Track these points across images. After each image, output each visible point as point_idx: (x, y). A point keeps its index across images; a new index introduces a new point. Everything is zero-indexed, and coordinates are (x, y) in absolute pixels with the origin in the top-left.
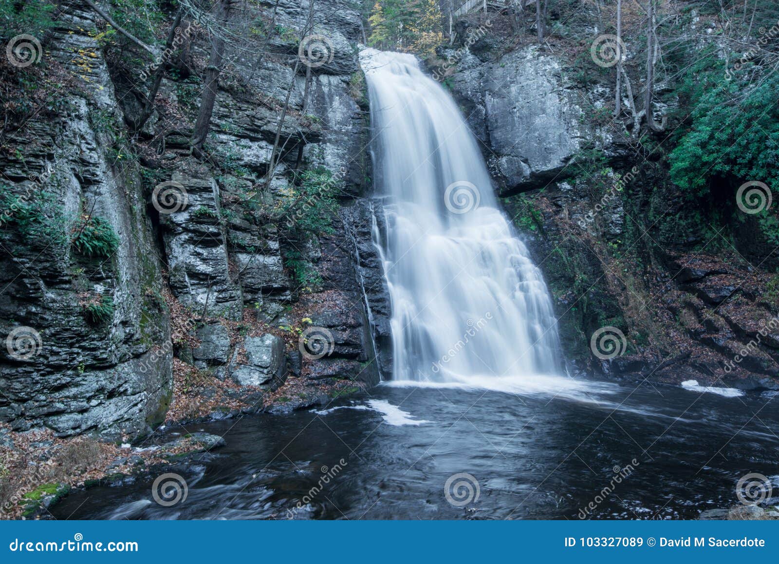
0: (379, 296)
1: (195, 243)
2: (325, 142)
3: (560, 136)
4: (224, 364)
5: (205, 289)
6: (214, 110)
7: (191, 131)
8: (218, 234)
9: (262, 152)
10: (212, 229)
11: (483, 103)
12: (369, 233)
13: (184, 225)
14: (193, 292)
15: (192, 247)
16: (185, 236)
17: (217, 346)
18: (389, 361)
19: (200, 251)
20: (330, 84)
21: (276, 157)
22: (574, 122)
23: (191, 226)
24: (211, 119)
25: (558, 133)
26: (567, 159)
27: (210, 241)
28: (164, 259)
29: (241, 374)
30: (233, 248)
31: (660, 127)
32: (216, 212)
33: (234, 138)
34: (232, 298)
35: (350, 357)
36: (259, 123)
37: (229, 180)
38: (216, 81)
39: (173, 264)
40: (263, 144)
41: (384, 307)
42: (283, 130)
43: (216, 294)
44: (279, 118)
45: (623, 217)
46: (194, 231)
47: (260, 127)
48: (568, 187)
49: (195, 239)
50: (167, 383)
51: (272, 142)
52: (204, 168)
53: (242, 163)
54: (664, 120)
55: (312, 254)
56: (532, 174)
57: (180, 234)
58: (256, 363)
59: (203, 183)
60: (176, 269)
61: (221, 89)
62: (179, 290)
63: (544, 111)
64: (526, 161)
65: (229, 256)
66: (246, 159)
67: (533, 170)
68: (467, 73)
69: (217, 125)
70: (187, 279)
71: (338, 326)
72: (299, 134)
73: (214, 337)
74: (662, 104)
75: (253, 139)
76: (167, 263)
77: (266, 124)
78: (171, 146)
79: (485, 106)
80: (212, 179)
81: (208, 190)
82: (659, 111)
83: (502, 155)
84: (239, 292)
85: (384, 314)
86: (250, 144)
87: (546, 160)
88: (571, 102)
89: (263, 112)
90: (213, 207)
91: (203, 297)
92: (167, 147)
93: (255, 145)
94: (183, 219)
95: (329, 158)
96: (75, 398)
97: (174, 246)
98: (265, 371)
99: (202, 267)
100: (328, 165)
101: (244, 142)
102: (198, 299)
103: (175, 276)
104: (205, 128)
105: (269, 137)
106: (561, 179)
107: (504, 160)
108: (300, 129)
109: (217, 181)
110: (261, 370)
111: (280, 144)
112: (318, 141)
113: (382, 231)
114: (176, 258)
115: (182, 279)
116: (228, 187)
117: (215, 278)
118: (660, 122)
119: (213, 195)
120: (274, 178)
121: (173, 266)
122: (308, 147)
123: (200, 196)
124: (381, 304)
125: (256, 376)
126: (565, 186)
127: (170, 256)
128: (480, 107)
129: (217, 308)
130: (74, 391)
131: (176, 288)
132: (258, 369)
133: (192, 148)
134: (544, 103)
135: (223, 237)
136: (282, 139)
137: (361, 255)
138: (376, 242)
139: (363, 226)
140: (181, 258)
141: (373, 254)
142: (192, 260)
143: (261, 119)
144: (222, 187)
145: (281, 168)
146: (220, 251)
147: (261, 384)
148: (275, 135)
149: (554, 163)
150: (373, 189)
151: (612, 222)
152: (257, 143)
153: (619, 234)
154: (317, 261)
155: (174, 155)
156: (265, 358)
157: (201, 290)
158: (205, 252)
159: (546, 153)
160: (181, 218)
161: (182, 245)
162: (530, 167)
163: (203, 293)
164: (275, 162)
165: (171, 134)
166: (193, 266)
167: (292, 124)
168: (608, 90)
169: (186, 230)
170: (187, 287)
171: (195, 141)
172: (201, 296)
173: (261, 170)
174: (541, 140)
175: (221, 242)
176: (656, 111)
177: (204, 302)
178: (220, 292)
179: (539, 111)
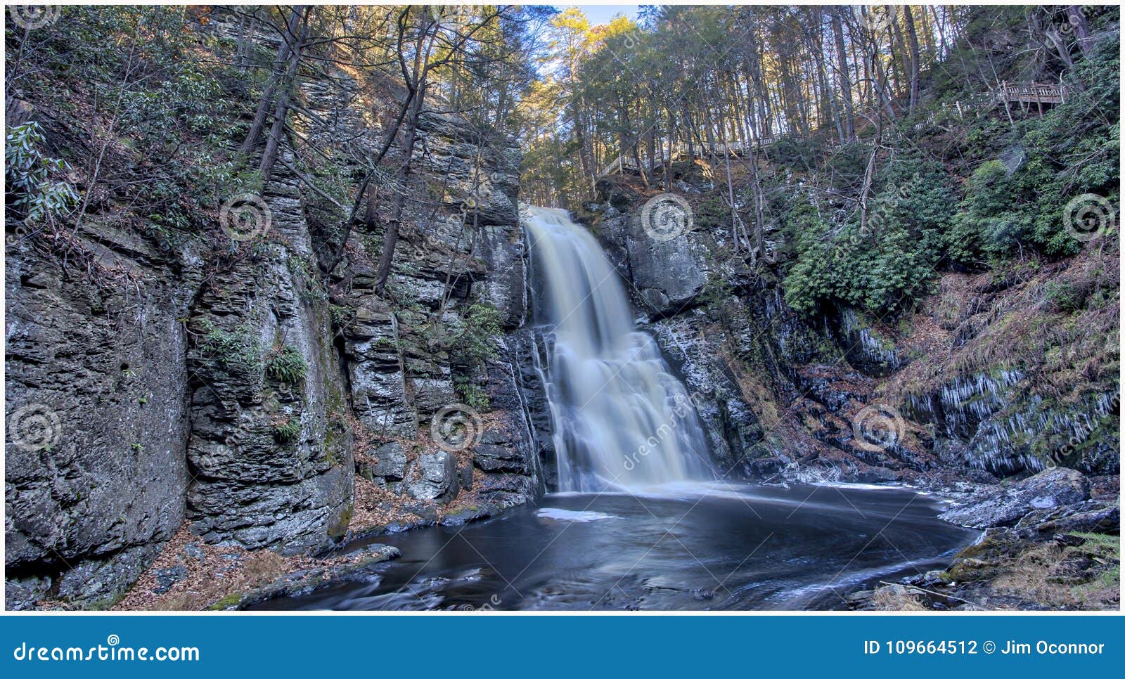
0: (542, 415)
1: (376, 370)
2: (490, 281)
3: (692, 269)
4: (400, 480)
5: (384, 411)
6: (394, 256)
7: (374, 273)
8: (396, 361)
9: (435, 290)
10: (391, 357)
11: (625, 245)
12: (530, 358)
13: (366, 354)
14: (373, 415)
15: (373, 373)
16: (366, 364)
17: (395, 463)
18: (554, 474)
19: (380, 376)
20: (494, 232)
21: (448, 293)
22: (702, 258)
23: (372, 355)
24: (392, 263)
25: (689, 268)
26: (699, 289)
27: (389, 368)
28: (348, 387)
29: (416, 489)
30: (410, 374)
31: (773, 260)
32: (395, 342)
33: (411, 278)
34: (408, 419)
35: (517, 471)
36: (432, 265)
37: (407, 314)
38: (397, 231)
39: (356, 389)
40: (437, 282)
41: (547, 425)
42: (454, 270)
43: (394, 415)
44: (450, 261)
45: (752, 337)
46: (374, 359)
47: (433, 268)
48: (702, 312)
49: (376, 366)
50: (348, 498)
51: (444, 281)
52: (385, 304)
53: (418, 299)
54: (775, 255)
55: (480, 378)
56: (671, 302)
57: (362, 362)
58: (430, 478)
59: (383, 317)
60: (358, 394)
61: (402, 238)
62: (361, 413)
63: (676, 250)
64: (664, 292)
65: (406, 381)
66: (422, 296)
67: (671, 299)
68: (610, 221)
69: (397, 269)
70: (368, 402)
71: (505, 443)
72: (467, 274)
73: (392, 455)
74: (772, 242)
75: (427, 279)
76: (351, 389)
77: (439, 266)
78: (358, 286)
79: (627, 248)
80: (391, 313)
81: (387, 322)
82: (770, 247)
83: (644, 288)
84: (414, 414)
85: (547, 431)
86: (425, 283)
87: (681, 290)
88: (698, 242)
89: (436, 256)
90: (392, 337)
91: (382, 418)
92: (353, 288)
93: (429, 284)
94: (365, 349)
95: (494, 294)
96: (263, 511)
97: (357, 373)
98: (439, 486)
99: (382, 392)
100: (493, 300)
101: (419, 281)
102: (378, 420)
103: (357, 400)
104: (386, 271)
105: (441, 277)
106: (695, 307)
107: (646, 291)
108: (468, 269)
109: (396, 315)
110: (435, 484)
111: (451, 282)
112: (484, 279)
113: (543, 356)
114: (359, 383)
115: (364, 402)
116: (405, 320)
117: (392, 401)
118: (772, 256)
119: (392, 327)
120: (446, 312)
121: (356, 390)
122: (475, 285)
123: (381, 328)
124: (544, 422)
125: (430, 490)
126: (700, 312)
127: (354, 382)
128: (624, 249)
129: (395, 428)
130: (262, 504)
131: (359, 411)
132: (431, 483)
133: (375, 287)
134: (676, 244)
135: (400, 364)
136: (453, 278)
137: (524, 378)
138: (537, 367)
139: (526, 353)
140: (363, 384)
141: (534, 377)
142: (373, 385)
143: (435, 262)
144: (400, 320)
145: (452, 303)
146: (398, 376)
147: (435, 498)
148: (446, 275)
149: (689, 293)
150: (533, 320)
151: (742, 341)
152: (431, 283)
153: (749, 352)
154: (484, 384)
155: (359, 294)
156: (438, 473)
157: (380, 412)
158: (384, 378)
159: (681, 285)
160: (364, 348)
161: (364, 371)
162: (668, 297)
163: (382, 415)
164: (447, 298)
165: (357, 277)
166: (374, 390)
167: (461, 266)
168: (727, 232)
169: (368, 358)
170: (367, 409)
171: (377, 282)
172: (380, 417)
173: (435, 305)
174: (676, 274)
175: (397, 368)
176: (767, 247)
177: (383, 423)
178: (398, 413)
179: (672, 250)
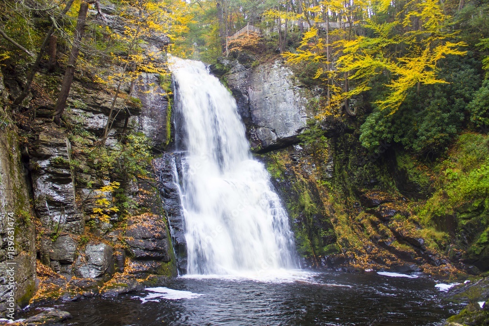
0: (177, 218)
1: (53, 181)
2: (143, 115)
3: (295, 116)
4: (71, 263)
5: (59, 212)
6: (70, 93)
7: (53, 106)
8: (69, 175)
9: (101, 121)
10: (65, 172)
11: (247, 93)
12: (170, 176)
13: (46, 169)
14: (50, 215)
15: (51, 183)
16: (46, 176)
17: (66, 251)
18: (184, 262)
19: (56, 186)
20: (147, 78)
21: (110, 124)
22: (303, 108)
23: (50, 169)
24: (68, 99)
25: (293, 114)
26: (300, 130)
27: (64, 180)
28: (32, 192)
29: (83, 271)
30: (80, 185)
31: (353, 113)
32: (68, 160)
33: (82, 111)
34: (77, 219)
35: (158, 259)
36: (99, 102)
37: (78, 139)
38: (73, 74)
39: (37, 195)
40: (102, 115)
41: (181, 226)
42: (115, 106)
43: (66, 216)
44: (113, 99)
45: (333, 167)
46: (53, 173)
47: (100, 104)
48: (300, 148)
49: (53, 178)
50: (31, 276)
51: (107, 115)
52: (62, 131)
53: (87, 128)
54: (355, 109)
55: (132, 189)
56: (278, 139)
57: (43, 174)
58: (93, 263)
59: (60, 141)
60: (39, 198)
61: (75, 79)
62: (42, 213)
63: (285, 100)
64: (274, 131)
65: (76, 190)
66: (90, 125)
67: (279, 137)
68: (237, 74)
69: (71, 103)
70: (47, 205)
71: (150, 238)
72: (126, 109)
73: (65, 245)
74: (354, 100)
75: (95, 113)
76: (34, 194)
77: (104, 103)
78: (39, 116)
79: (248, 96)
80: (66, 139)
81: (63, 145)
82: (353, 103)
83: (259, 127)
84: (82, 215)
85: (181, 230)
86: (93, 115)
87: (286, 130)
88: (301, 95)
89: (102, 95)
90: (66, 156)
91: (57, 217)
92: (36, 117)
93: (96, 116)
94: (45, 165)
95: (145, 126)
97: (39, 183)
98: (100, 268)
99: (58, 198)
100: (145, 130)
101: (89, 114)
102: (54, 219)
103: (38, 203)
104: (62, 105)
105: (106, 111)
106: (296, 143)
107: (260, 130)
108: (127, 107)
109: (70, 139)
110: (97, 267)
111: (113, 116)
112: (138, 115)
113: (180, 175)
114: (40, 191)
115: (43, 205)
116: (76, 143)
117: (66, 204)
118: (353, 110)
119: (66, 149)
120: (108, 138)
121: (38, 196)
122: (130, 119)
123: (58, 149)
124: (179, 224)
125: (93, 271)
126: (298, 147)
127: (36, 190)
128: (245, 96)
129: (67, 225)
131: (40, 211)
132: (94, 266)
133: (54, 117)
134: (285, 95)
135: (73, 177)
136: (115, 112)
137: (165, 190)
138: (176, 182)
139: (167, 171)
140: (43, 191)
141: (173, 190)
142: (51, 192)
143: (101, 99)
144: (73, 144)
145: (113, 132)
146: (70, 186)
147: (96, 277)
148: (110, 110)
149: (291, 133)
150: (174, 147)
151: (327, 171)
152: (97, 115)
153: (331, 178)
154: (135, 194)
155: (41, 122)
156: (99, 259)
157: (56, 213)
158: (59, 187)
159: (287, 126)
160: (45, 164)
161: (44, 182)
162: (276, 135)
163: (57, 215)
164: (109, 127)
165: (40, 108)
166: (52, 196)
167: (121, 103)
168: (323, 89)
169: (47, 172)
170: (47, 210)
171: (56, 113)
172: (56, 217)
173: (99, 132)
174: (283, 118)
175: (70, 181)
176: (351, 104)
177: (58, 221)
178: (69, 214)
179: (282, 100)
